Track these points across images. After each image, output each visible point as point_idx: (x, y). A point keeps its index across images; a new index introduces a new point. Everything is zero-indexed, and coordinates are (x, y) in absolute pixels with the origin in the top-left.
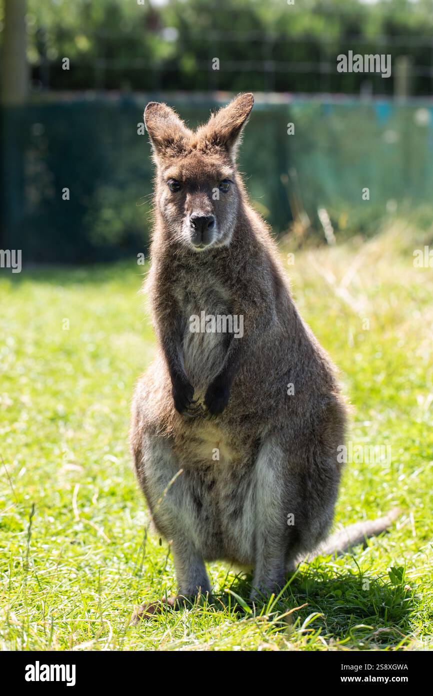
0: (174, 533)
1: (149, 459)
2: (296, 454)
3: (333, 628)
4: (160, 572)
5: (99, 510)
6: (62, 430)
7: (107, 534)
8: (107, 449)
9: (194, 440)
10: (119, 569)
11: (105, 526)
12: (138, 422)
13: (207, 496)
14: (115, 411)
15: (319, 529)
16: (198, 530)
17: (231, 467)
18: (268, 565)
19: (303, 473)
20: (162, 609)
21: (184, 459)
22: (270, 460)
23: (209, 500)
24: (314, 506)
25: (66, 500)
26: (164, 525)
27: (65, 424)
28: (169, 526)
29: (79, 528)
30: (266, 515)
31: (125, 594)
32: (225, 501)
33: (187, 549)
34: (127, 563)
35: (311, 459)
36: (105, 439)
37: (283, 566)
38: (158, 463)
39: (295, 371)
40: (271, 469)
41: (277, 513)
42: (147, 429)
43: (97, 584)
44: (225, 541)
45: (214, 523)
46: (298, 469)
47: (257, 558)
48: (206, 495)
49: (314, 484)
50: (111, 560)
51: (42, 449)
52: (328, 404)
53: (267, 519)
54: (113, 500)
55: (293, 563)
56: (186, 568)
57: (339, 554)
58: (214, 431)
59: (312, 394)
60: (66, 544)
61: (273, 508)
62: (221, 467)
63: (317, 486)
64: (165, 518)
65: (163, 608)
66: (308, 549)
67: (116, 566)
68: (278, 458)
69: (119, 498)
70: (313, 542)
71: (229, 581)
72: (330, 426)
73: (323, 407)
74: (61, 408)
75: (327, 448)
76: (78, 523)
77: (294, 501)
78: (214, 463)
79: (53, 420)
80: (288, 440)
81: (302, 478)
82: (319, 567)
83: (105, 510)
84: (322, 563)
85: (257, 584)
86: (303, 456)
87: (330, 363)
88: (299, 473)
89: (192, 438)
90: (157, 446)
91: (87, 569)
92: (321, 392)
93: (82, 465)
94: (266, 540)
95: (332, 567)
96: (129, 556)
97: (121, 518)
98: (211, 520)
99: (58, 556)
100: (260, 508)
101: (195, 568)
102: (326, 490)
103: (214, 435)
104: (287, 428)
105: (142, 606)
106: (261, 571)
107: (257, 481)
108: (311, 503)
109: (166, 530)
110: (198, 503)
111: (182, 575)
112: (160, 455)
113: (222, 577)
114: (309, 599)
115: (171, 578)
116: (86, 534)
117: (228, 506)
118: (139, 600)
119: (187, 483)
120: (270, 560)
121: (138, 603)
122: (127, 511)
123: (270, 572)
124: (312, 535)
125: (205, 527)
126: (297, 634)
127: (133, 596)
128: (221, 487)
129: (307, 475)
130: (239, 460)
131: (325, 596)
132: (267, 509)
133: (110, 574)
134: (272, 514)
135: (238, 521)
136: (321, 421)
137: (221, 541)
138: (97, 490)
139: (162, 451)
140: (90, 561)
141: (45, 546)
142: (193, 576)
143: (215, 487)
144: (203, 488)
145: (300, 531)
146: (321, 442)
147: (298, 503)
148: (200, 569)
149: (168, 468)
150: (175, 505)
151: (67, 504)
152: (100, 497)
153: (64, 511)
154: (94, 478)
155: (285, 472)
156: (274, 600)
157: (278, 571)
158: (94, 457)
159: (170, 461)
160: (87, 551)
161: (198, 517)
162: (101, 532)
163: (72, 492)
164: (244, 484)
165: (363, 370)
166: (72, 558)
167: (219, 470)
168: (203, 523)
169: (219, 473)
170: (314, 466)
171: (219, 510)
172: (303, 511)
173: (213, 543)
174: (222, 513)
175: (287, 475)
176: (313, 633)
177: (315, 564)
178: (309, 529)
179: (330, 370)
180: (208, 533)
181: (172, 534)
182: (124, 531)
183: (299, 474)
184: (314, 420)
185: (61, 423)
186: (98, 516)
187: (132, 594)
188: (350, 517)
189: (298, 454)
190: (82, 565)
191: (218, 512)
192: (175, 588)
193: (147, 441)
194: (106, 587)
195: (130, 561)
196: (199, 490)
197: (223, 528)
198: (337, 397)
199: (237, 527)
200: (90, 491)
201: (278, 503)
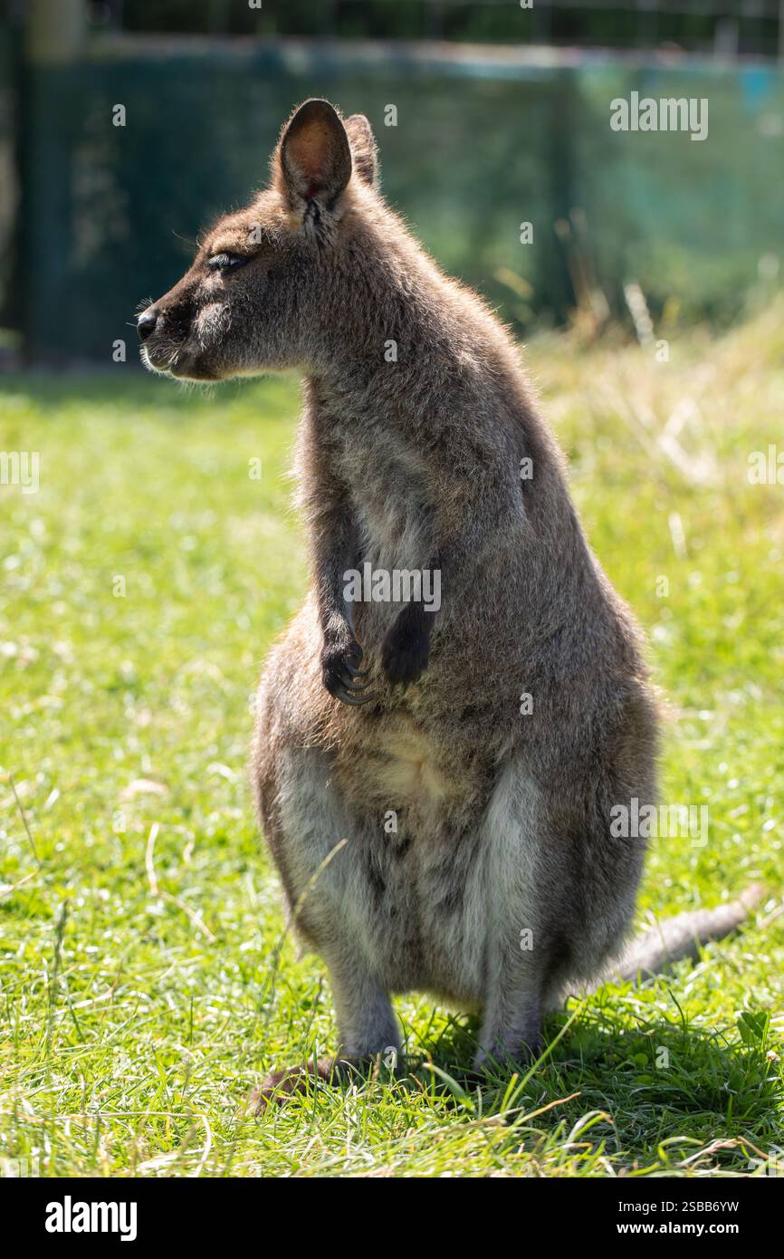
0: (333, 938)
1: (289, 799)
2: (564, 795)
3: (629, 1132)
4: (306, 1005)
5: (195, 873)
6: (130, 712)
7: (210, 924)
8: (213, 751)
9: (375, 754)
10: (230, 996)
11: (205, 908)
12: (269, 725)
13: (395, 869)
14: (230, 676)
15: (605, 939)
16: (376, 934)
17: (443, 810)
18: (509, 1004)
19: (578, 831)
20: (307, 1085)
21: (355, 790)
22: (515, 805)
23: (397, 878)
24: (597, 895)
25: (134, 854)
26: (314, 923)
27: (136, 698)
28: (324, 925)
29: (156, 909)
30: (506, 910)
31: (240, 1049)
32: (430, 880)
33: (356, 970)
34: (245, 983)
35: (592, 805)
36: (211, 730)
37: (537, 1004)
38: (307, 806)
39: (570, 633)
40: (515, 823)
41: (527, 907)
42: (288, 740)
43: (188, 1026)
44: (428, 956)
45: (407, 922)
46: (566, 823)
47: (490, 990)
48: (392, 869)
49: (598, 854)
50: (214, 977)
51: (91, 748)
52: (628, 699)
53: (507, 918)
54: (222, 854)
55: (558, 998)
56: (355, 1004)
57: (645, 977)
58: (415, 739)
59: (597, 680)
60: (130, 946)
61: (519, 896)
62: (424, 812)
63: (603, 857)
64: (316, 909)
65: (310, 1083)
66: (585, 973)
67: (224, 989)
68: (528, 803)
69: (234, 851)
70: (594, 960)
71: (436, 1027)
72: (629, 741)
73: (618, 705)
74: (128, 667)
75: (624, 784)
76: (156, 899)
77: (557, 884)
78: (410, 805)
79: (112, 690)
80: (547, 766)
81: (574, 841)
82: (608, 1005)
83: (207, 874)
84: (612, 997)
85: (488, 1038)
86: (578, 798)
87: (632, 624)
88: (569, 830)
89: (373, 752)
90: (306, 774)
91: (168, 995)
92: (612, 677)
93: (166, 782)
94: (505, 957)
95: (630, 1005)
96: (249, 971)
97: (237, 891)
98: (402, 917)
99: (116, 970)
100: (496, 896)
101: (371, 1004)
102: (620, 865)
103: (413, 746)
104: (547, 743)
105: (271, 1073)
106: (497, 1012)
107: (491, 844)
108: (591, 887)
109: (318, 933)
110: (377, 883)
111: (347, 1017)
112: (310, 791)
113: (423, 1017)
114: (586, 1072)
115: (328, 1018)
116: (170, 923)
117: (434, 890)
118: (265, 1062)
119: (358, 844)
120: (512, 993)
121: (264, 1067)
122: (249, 877)
123: (513, 1018)
124: (593, 950)
125: (390, 929)
126: (558, 1151)
127: (256, 1052)
128: (423, 851)
129: (585, 835)
130: (459, 799)
131: (617, 1064)
132: (507, 899)
133: (212, 1005)
134: (517, 908)
135: (455, 918)
136: (612, 733)
137: (420, 956)
138: (191, 835)
139: (314, 783)
140: (175, 979)
141: (91, 949)
142: (367, 1020)
143: (410, 852)
144: (388, 856)
145: (570, 941)
146: (611, 773)
147: (565, 888)
148: (381, 1006)
149: (323, 816)
150: (336, 886)
151: (136, 861)
152: (198, 848)
153: (131, 875)
154: (188, 813)
155: (543, 828)
156: (516, 1086)
157: (528, 1014)
158: (188, 768)
159: (328, 803)
160: (171, 959)
161: (376, 910)
162: (197, 919)
163: (145, 836)
164: (467, 848)
165: (702, 604)
166: (140, 973)
167: (419, 817)
168: (387, 921)
169: (418, 825)
170: (596, 818)
171: (417, 897)
172: (577, 903)
173: (404, 960)
174: (424, 904)
175: (545, 833)
176: (589, 1150)
177: (599, 997)
178: (588, 937)
179: (632, 636)
180: (396, 940)
181: (329, 940)
182: (241, 916)
183: (570, 834)
184: (599, 730)
185: (128, 697)
186: (193, 886)
187: (252, 1048)
188: (670, 900)
189: (568, 794)
190: (161, 986)
191: (416, 900)
192: (334, 1038)
193: (285, 763)
194: (204, 1034)
195: (251, 981)
196: (379, 858)
197: (424, 932)
198: (643, 687)
199: (452, 930)
200: (179, 836)
201: (529, 887)
